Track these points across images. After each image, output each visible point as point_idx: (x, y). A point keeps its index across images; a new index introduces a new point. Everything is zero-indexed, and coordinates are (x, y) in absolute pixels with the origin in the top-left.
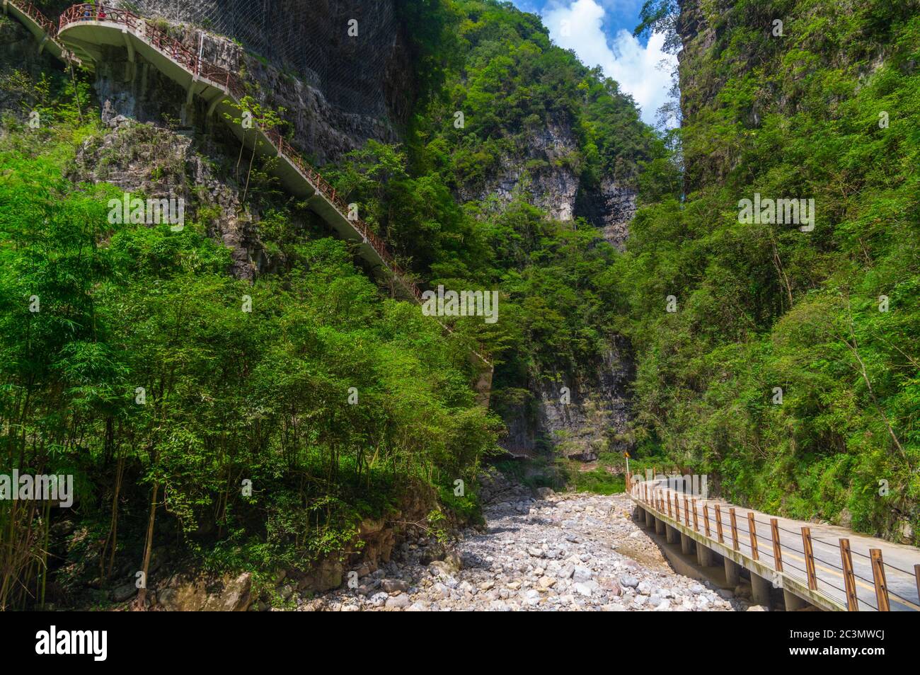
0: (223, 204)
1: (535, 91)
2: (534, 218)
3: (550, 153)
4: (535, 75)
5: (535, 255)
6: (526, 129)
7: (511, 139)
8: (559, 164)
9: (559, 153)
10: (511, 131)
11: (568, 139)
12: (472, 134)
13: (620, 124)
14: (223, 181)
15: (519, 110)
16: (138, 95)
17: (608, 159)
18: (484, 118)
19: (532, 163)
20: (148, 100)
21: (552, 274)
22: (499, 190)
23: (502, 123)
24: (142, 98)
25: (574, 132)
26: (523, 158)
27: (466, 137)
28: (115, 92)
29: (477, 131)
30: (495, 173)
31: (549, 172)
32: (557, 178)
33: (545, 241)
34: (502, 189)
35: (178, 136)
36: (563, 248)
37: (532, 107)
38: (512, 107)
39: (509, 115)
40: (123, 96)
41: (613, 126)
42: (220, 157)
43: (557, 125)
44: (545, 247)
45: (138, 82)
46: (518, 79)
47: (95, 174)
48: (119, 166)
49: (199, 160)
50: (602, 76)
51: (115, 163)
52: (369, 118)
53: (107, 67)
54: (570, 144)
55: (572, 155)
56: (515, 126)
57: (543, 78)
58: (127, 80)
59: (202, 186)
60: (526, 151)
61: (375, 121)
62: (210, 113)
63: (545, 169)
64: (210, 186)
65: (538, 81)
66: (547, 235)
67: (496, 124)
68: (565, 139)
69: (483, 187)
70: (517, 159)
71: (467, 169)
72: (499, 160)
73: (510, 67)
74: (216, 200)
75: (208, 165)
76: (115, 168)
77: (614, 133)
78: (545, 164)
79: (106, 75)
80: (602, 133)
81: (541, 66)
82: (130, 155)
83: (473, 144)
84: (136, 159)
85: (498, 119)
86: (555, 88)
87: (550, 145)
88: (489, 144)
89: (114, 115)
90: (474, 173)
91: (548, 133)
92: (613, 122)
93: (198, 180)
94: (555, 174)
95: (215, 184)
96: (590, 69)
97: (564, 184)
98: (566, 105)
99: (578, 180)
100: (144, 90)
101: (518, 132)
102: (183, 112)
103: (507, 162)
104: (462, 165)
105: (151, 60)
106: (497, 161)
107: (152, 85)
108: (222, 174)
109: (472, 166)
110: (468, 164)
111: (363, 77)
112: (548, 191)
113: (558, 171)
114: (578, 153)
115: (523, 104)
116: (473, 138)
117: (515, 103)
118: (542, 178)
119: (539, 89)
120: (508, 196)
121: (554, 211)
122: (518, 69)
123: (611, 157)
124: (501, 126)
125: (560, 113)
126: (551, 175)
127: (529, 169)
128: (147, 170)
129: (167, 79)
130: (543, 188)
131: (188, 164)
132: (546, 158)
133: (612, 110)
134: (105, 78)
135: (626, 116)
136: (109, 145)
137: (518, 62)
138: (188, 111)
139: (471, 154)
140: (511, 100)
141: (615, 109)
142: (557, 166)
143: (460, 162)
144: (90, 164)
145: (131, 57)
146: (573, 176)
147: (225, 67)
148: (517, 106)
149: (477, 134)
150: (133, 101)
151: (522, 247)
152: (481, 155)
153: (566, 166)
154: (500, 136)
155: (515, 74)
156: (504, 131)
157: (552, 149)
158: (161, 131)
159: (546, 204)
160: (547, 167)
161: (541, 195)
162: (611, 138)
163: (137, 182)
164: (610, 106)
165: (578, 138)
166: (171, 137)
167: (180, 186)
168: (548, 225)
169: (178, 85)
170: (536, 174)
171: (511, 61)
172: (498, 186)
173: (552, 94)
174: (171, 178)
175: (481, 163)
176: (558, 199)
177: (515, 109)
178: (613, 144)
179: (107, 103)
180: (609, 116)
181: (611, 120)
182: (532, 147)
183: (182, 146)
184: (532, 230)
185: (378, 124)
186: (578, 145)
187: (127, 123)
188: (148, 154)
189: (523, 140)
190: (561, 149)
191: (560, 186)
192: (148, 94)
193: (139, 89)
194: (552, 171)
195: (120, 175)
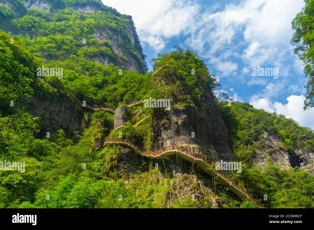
0: (209, 194)
1: (259, 127)
2: (276, 170)
3: (273, 146)
4: (257, 122)
5: (284, 184)
6: (261, 139)
7: (257, 144)
8: (278, 148)
9: (276, 145)
10: (256, 141)
11: (277, 139)
12: (242, 145)
13: (292, 129)
14: (207, 187)
15: (256, 134)
16: (180, 166)
17: (293, 142)
18: (245, 139)
19: (268, 150)
20: (183, 167)
21: (294, 191)
22: (259, 162)
23: (252, 139)
24: (182, 167)
25: (279, 137)
26: (263, 149)
27: (240, 146)
28: (175, 167)
29: (244, 143)
30: (255, 156)
31: (275, 152)
32: (279, 154)
33: (285, 178)
34: (260, 161)
35: (193, 176)
36: (294, 180)
37: (260, 132)
38: (253, 133)
39: (253, 136)
40: (177, 168)
41: (290, 130)
42: (204, 180)
43: (272, 135)
44: (286, 181)
45: (180, 163)
46: (252, 124)
47: (177, 192)
48: (182, 188)
49: (199, 182)
50: (277, 114)
51: (181, 188)
52: (227, 154)
53: (172, 161)
54: (279, 141)
55: (282, 145)
56: (257, 139)
57: (260, 122)
58: (177, 163)
59: (203, 189)
60: (263, 146)
61: (229, 154)
62: (198, 167)
63: (273, 151)
64: (204, 189)
65: (259, 123)
66: (285, 176)
67: (249, 140)
68: (276, 140)
69: (253, 162)
70: (261, 150)
71: (245, 157)
72: (255, 151)
73: (248, 121)
74: (207, 193)
75: (202, 183)
76: (181, 189)
77: (291, 132)
78: (273, 150)
79: (172, 163)
80: (287, 133)
81: (258, 118)
82: (184, 184)
83: (243, 148)
84: (185, 185)
85: (250, 138)
86: (266, 124)
87: (272, 143)
88: (250, 147)
89: (176, 174)
90: (248, 158)
91: (269, 139)
92: (289, 129)
93: (201, 188)
94: (278, 152)
95: (205, 188)
96: (272, 113)
97: (283, 155)
98: (272, 129)
99: (287, 153)
100: (182, 165)
101: (258, 141)
102: (192, 169)
103: (258, 152)
104: (242, 156)
105: (182, 156)
106: (254, 152)
107: (183, 163)
108: (206, 185)
109: (246, 155)
110: (244, 155)
111: (222, 142)
112: (277, 159)
113: (279, 151)
114: (283, 143)
115: (257, 132)
116: (243, 146)
117: (253, 132)
118: (273, 155)
119: (260, 125)
120: (263, 163)
121: (283, 166)
122: (250, 121)
123: (294, 141)
124: (251, 140)
125: (271, 131)
126: (276, 153)
127: (267, 153)
128: (189, 188)
129: (186, 160)
130: (275, 158)
131: (198, 183)
132: (272, 148)
133: (287, 125)
134: (172, 164)
135: (293, 126)
136: (178, 183)
137: (250, 119)
138: (193, 168)
139: (244, 152)
140: (252, 131)
141: (288, 124)
142: (277, 149)
143: (241, 155)
144: (175, 189)
145: (177, 157)
146: (285, 152)
147: (197, 153)
148: (255, 133)
149: (244, 144)
150: (180, 169)
151: (276, 182)
152: (248, 151)
153: (281, 149)
154: (252, 144)
155: (250, 123)
156: (253, 142)
157: (273, 144)
158: (189, 176)
159: (279, 164)
160: (274, 151)
161: (276, 161)
162: (291, 134)
163: (188, 193)
164: (285, 124)
165: (281, 138)
166: (192, 177)
167: (198, 191)
168: (284, 172)
169: (189, 161)
170: (271, 154)
171: (247, 119)
172: (258, 161)
173: (266, 126)
174: (196, 189)
175: (248, 154)
176: (282, 161)
177: (254, 134)
178: (293, 136)
179: (174, 171)
180: (287, 127)
181: (288, 128)
182: (266, 145)
183: (195, 179)
184: (277, 175)
185: (230, 155)
186: (282, 140)
187: (180, 175)
188: (188, 183)
189: (261, 143)
190: (276, 143)
191: (282, 156)
192: (183, 166)
193: (180, 165)
194: (276, 152)
195: (183, 191)
